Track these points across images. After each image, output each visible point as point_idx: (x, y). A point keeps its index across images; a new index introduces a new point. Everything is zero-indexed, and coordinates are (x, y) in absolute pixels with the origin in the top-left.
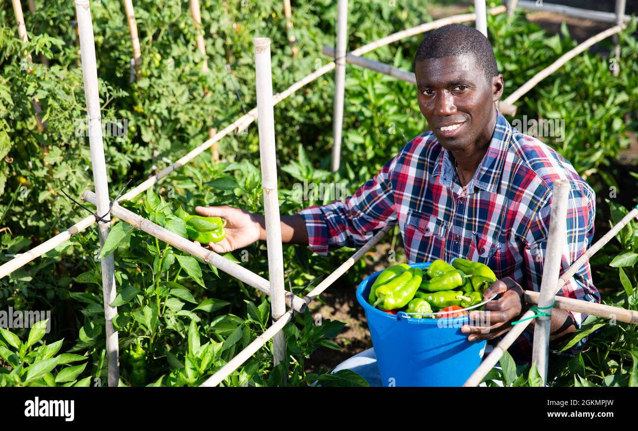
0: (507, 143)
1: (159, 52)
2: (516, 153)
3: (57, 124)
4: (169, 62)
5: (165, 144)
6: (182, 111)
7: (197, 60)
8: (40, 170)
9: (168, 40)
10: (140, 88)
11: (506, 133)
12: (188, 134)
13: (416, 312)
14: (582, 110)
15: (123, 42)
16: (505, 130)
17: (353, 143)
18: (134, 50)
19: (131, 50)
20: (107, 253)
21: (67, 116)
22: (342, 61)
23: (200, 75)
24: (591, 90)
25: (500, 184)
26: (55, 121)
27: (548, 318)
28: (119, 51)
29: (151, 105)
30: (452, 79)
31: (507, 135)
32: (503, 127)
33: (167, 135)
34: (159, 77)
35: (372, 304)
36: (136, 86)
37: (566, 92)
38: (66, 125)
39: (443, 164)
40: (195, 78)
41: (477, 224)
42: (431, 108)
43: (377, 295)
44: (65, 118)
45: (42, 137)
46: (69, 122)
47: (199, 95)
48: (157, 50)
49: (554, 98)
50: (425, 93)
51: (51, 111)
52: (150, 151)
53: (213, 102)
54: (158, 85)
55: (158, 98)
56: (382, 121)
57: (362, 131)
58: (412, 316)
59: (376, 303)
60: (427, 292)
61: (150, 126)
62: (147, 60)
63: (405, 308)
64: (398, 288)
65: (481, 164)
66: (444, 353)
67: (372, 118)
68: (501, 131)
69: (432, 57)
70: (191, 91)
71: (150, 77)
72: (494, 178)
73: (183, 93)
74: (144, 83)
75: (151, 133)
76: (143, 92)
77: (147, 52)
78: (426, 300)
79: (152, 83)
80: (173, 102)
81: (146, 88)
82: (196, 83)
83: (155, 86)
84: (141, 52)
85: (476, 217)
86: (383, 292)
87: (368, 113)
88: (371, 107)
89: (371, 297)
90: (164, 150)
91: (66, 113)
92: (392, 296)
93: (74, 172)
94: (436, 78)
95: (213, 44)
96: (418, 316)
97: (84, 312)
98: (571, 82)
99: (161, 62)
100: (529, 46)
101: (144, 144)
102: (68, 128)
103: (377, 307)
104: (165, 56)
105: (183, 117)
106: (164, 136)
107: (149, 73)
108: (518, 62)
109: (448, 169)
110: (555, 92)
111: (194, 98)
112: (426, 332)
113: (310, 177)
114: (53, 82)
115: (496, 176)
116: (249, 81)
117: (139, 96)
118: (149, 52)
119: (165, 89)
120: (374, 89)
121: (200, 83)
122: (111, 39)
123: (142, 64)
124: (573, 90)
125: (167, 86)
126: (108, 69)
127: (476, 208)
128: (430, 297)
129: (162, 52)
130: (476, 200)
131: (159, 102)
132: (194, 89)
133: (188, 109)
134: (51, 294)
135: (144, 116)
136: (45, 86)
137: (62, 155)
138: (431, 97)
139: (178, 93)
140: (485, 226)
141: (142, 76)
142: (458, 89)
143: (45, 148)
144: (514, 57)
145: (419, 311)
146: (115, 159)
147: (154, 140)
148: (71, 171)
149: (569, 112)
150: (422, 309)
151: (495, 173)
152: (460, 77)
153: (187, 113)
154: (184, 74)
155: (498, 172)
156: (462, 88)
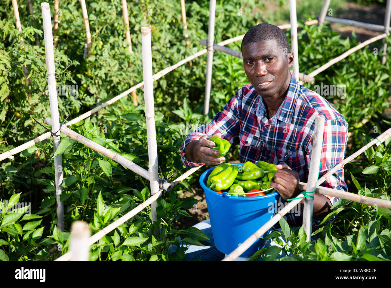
0: (297, 94)
1: (102, 41)
2: (303, 100)
3: (36, 80)
4: (108, 46)
5: (103, 95)
6: (114, 76)
7: (125, 46)
8: (26, 107)
9: (108, 33)
10: (90, 61)
11: (296, 88)
12: (118, 90)
13: (235, 192)
14: (359, 83)
15: (82, 34)
16: (296, 86)
17: (219, 98)
18: (87, 39)
19: (86, 39)
20: (58, 155)
21: (43, 75)
22: (211, 49)
23: (127, 54)
24: (366, 71)
25: (293, 118)
26: (35, 78)
27: (311, 198)
28: (79, 39)
29: (95, 71)
30: (264, 54)
31: (297, 89)
32: (295, 84)
33: (105, 90)
34: (101, 55)
35: (209, 187)
36: (87, 60)
37: (352, 72)
38: (42, 81)
39: (258, 104)
40: (123, 57)
41: (275, 142)
42: (253, 72)
43: (211, 182)
44: (41, 77)
45: (28, 88)
46: (44, 79)
47: (125, 66)
48: (100, 39)
49: (343, 76)
50: (248, 63)
51: (33, 72)
52: (95, 99)
53: (133, 71)
54: (101, 60)
55: (100, 67)
56: (236, 86)
57: (224, 91)
58: (232, 195)
59: (211, 187)
60: (241, 180)
61: (95, 84)
62: (94, 45)
63: (228, 190)
64: (224, 178)
65: (281, 106)
66: (249, 217)
67: (230, 84)
68: (293, 87)
69: (252, 41)
70: (120, 64)
71: (96, 55)
72: (289, 114)
73: (115, 65)
74: (92, 58)
75: (95, 89)
76: (91, 63)
77: (94, 40)
78: (241, 185)
79: (97, 59)
80: (109, 71)
81: (93, 62)
82: (124, 60)
83: (99, 60)
84: (91, 40)
85: (275, 138)
86: (215, 180)
87: (228, 81)
88: (230, 78)
89: (208, 182)
90: (103, 98)
91: (42, 74)
92: (221, 182)
93: (46, 109)
94: (254, 54)
95: (137, 37)
96: (236, 195)
97: (45, 190)
98: (355, 66)
99: (103, 46)
100: (331, 44)
101: (91, 95)
102: (43, 82)
103: (211, 189)
104: (106, 43)
105: (115, 80)
106: (103, 91)
107: (95, 52)
108: (323, 54)
109: (262, 107)
110: (344, 72)
111: (122, 68)
112: (239, 205)
113: (190, 117)
114: (35, 55)
115: (291, 113)
116: (158, 60)
117: (89, 66)
118: (96, 40)
119: (104, 63)
120: (232, 67)
121: (126, 60)
122: (74, 32)
123: (91, 47)
124: (355, 71)
125: (106, 61)
126: (72, 50)
127: (276, 132)
128: (242, 183)
129: (104, 40)
130: (276, 127)
131: (101, 69)
132: (122, 63)
133: (118, 74)
134: (29, 182)
135: (92, 78)
136: (30, 57)
137: (39, 99)
138: (252, 66)
139: (112, 65)
140: (282, 143)
141: (91, 54)
142: (267, 60)
143: (30, 94)
144: (321, 51)
145: (236, 192)
146: (72, 103)
147: (97, 93)
148: (44, 108)
149: (352, 84)
150: (238, 191)
151: (290, 112)
152: (269, 52)
153: (117, 77)
154: (117, 54)
155: (291, 111)
156: (270, 59)
